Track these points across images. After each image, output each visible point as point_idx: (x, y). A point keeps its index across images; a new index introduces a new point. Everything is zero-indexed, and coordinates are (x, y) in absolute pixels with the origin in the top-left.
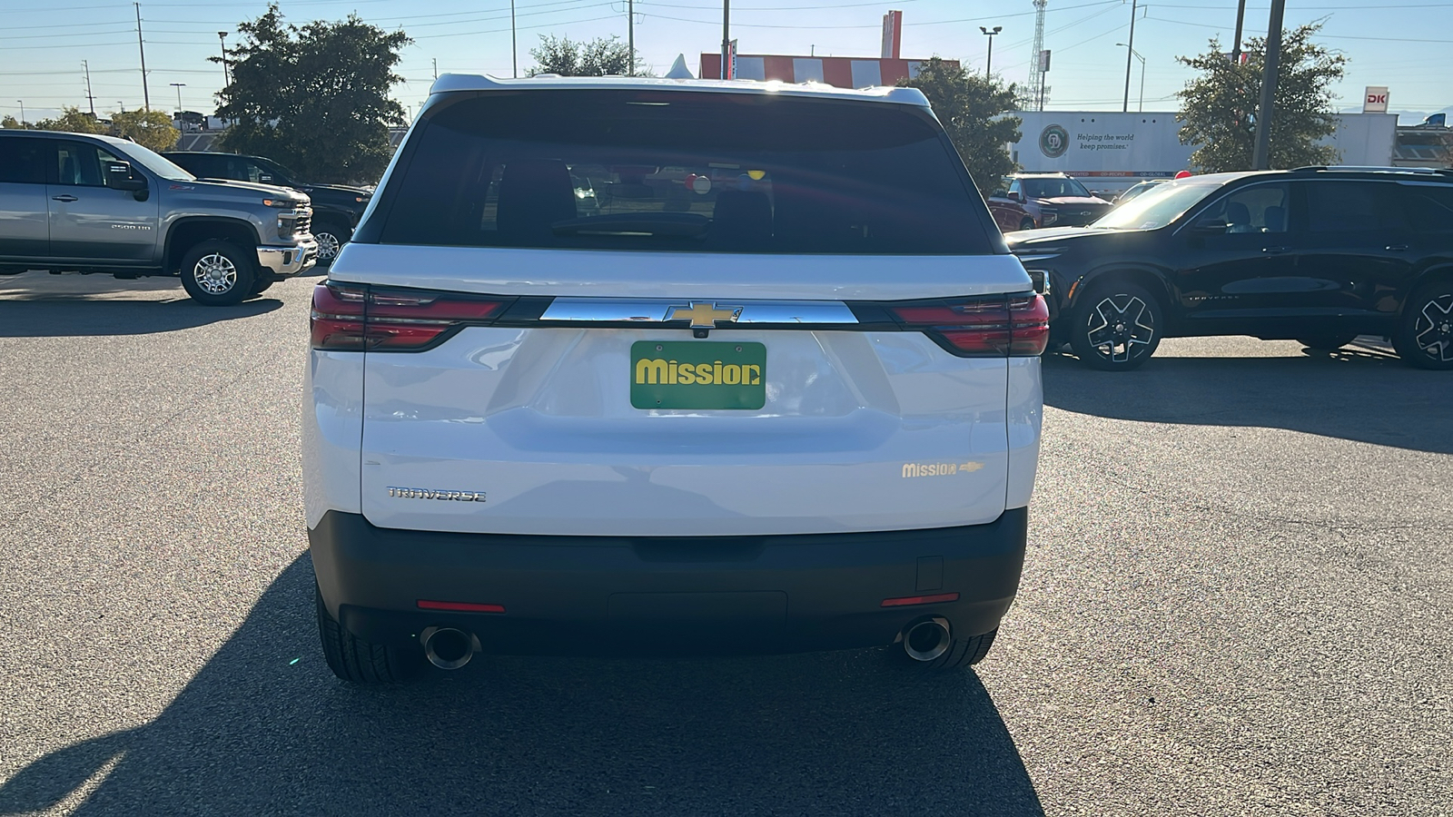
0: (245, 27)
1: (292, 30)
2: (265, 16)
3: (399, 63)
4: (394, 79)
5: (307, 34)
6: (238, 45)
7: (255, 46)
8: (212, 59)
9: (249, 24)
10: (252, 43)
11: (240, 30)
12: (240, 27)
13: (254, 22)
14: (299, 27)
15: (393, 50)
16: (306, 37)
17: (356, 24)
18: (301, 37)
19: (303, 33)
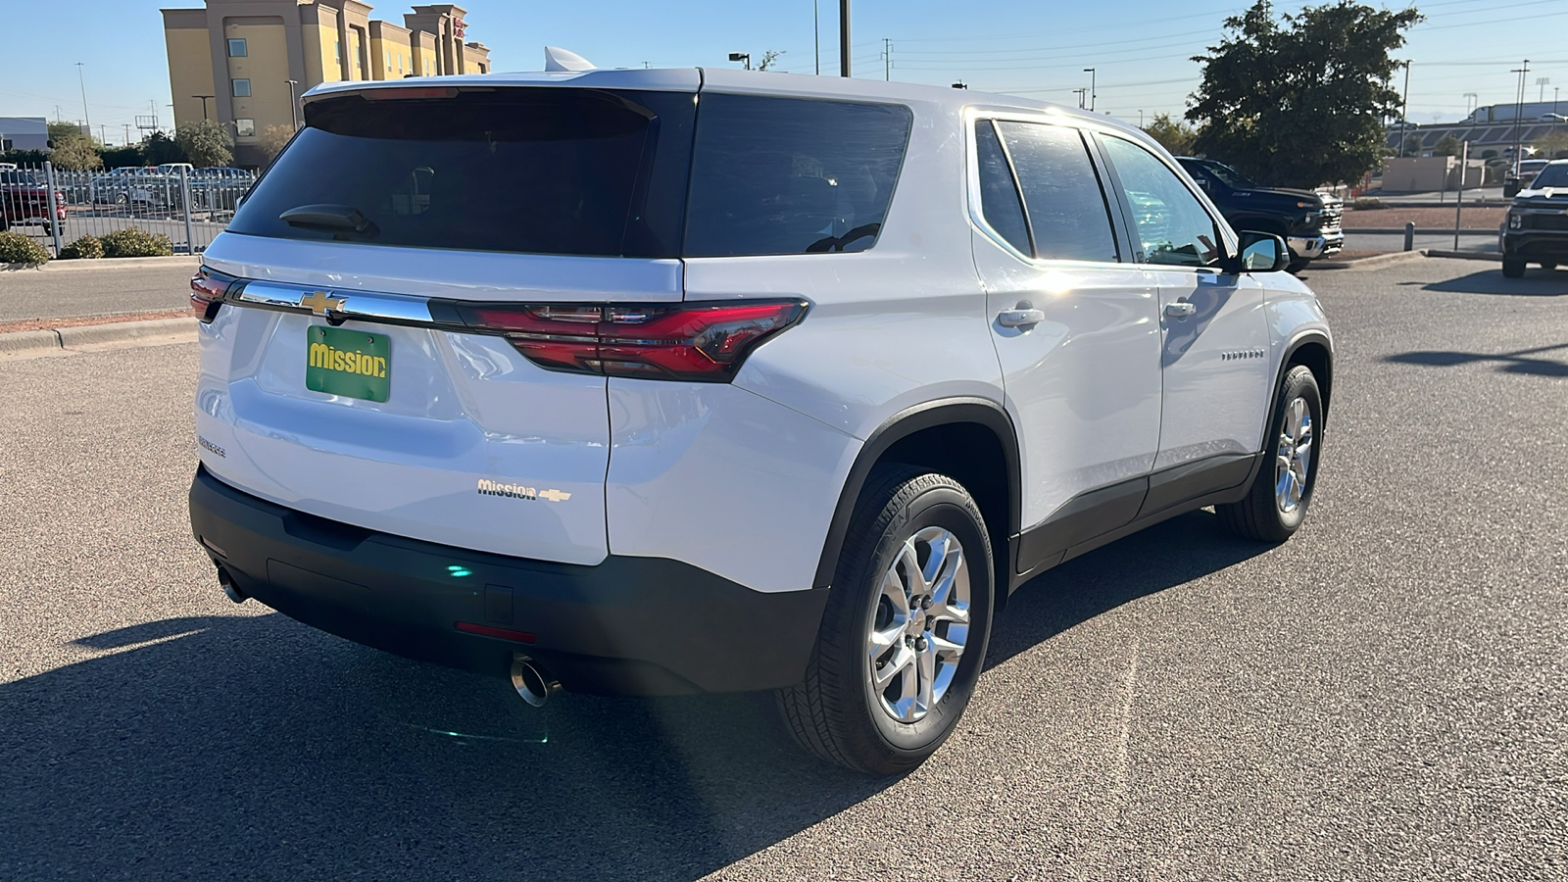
0: (1233, 22)
1: (1285, 19)
2: (1253, 8)
3: (1404, 46)
4: (1395, 65)
5: (1302, 22)
6: (1222, 41)
7: (1241, 41)
8: (1194, 59)
9: (1236, 18)
10: (1238, 38)
11: (1225, 26)
12: (1226, 23)
13: (1241, 16)
14: (1294, 16)
15: (1399, 31)
16: (1300, 26)
17: (1347, 6)
18: (1295, 26)
19: (1297, 21)
